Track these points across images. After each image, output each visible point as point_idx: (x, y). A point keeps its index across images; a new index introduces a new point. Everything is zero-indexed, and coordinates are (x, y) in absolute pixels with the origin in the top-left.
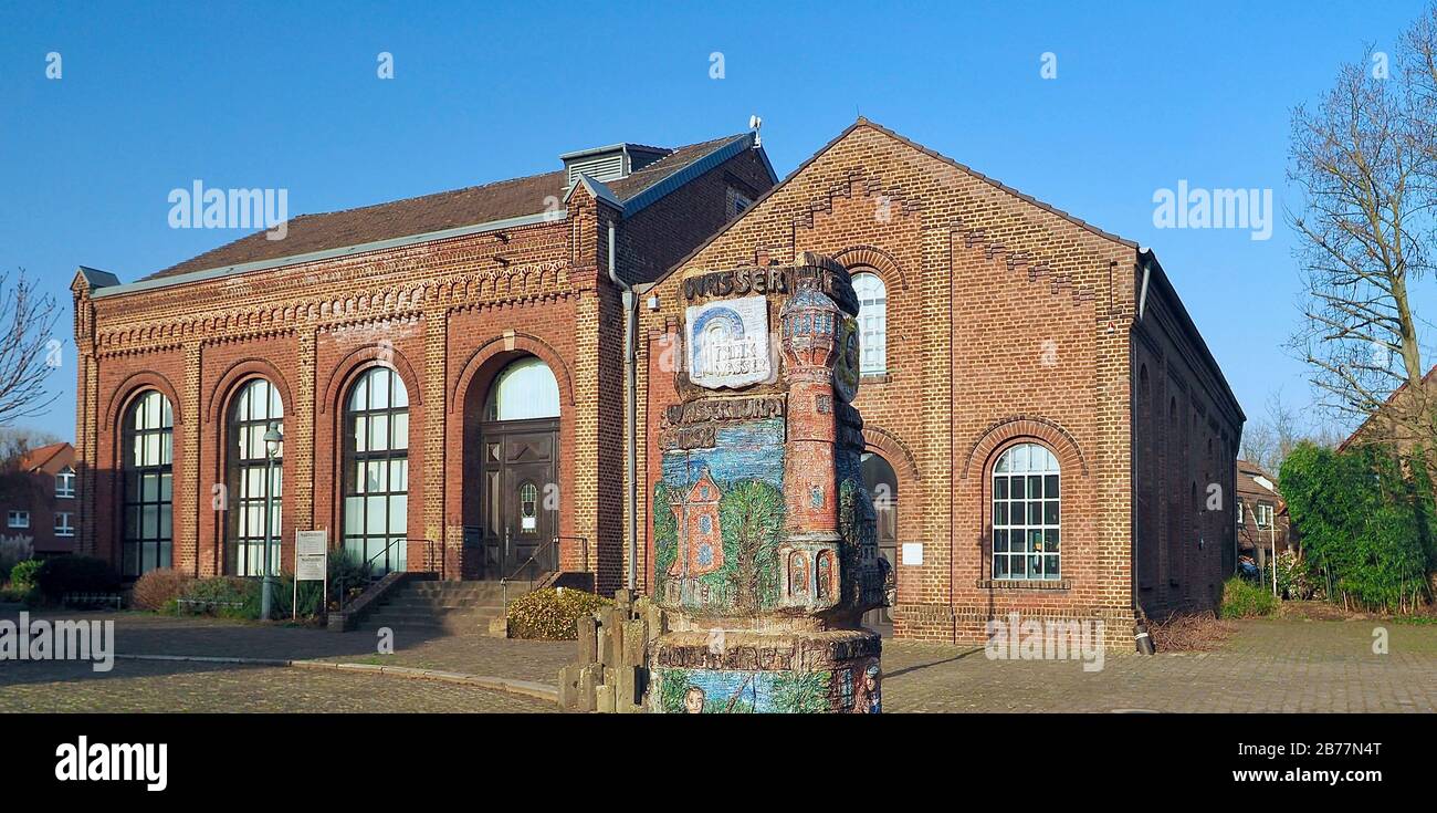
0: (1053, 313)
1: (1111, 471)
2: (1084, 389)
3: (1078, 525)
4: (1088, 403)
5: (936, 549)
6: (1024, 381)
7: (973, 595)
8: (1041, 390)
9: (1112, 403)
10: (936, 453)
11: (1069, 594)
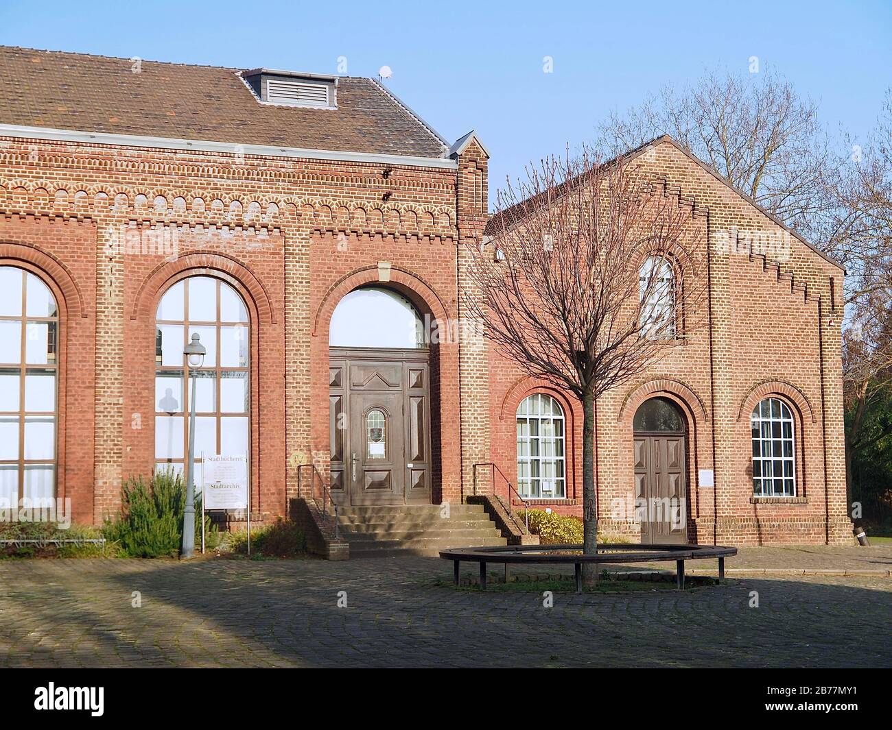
0: (792, 307)
1: (833, 421)
2: (812, 363)
3: (811, 458)
4: (815, 373)
5: (725, 474)
6: (775, 353)
7: (747, 509)
8: (786, 361)
9: (832, 374)
10: (723, 402)
11: (808, 507)
